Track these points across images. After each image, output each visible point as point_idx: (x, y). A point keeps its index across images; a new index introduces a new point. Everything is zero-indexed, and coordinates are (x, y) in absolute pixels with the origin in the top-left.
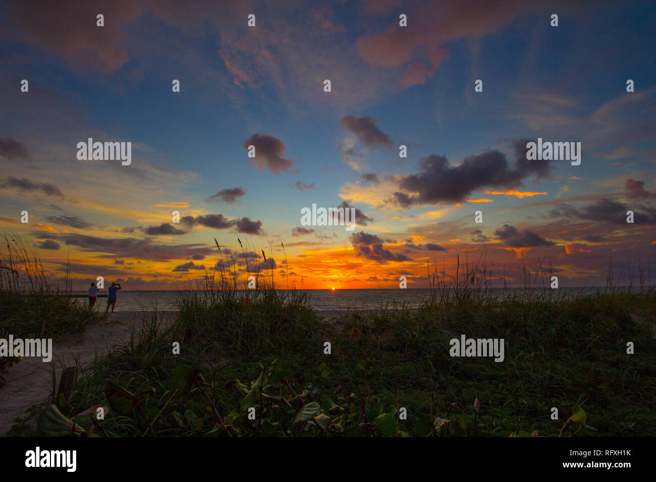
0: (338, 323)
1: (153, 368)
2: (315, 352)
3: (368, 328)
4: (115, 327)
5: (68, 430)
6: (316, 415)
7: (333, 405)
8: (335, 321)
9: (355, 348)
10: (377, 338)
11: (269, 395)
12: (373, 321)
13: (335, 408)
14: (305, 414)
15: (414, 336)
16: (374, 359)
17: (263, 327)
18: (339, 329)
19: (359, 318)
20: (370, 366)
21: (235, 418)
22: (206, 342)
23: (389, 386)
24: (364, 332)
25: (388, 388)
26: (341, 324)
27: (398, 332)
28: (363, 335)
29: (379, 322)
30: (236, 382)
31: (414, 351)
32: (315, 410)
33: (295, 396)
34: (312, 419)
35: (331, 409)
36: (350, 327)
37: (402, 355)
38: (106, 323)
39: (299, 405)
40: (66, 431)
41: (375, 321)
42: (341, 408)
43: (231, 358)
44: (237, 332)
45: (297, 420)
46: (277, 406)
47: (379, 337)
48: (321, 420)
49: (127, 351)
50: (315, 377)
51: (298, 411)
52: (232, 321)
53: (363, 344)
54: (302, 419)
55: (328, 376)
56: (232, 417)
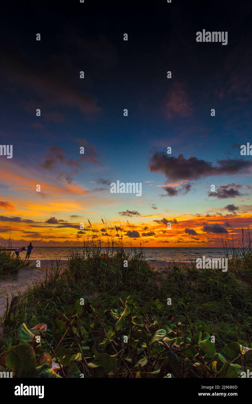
0: (164, 272)
1: (58, 298)
2: (150, 291)
3: (184, 276)
4: (33, 270)
5: (32, 339)
6: (163, 338)
7: (169, 330)
8: (162, 270)
9: (176, 289)
10: (191, 283)
11: (136, 323)
12: (187, 271)
13: (171, 333)
14: (158, 337)
15: (216, 283)
16: (190, 298)
17: (118, 273)
18: (165, 276)
19: (177, 269)
20: (187, 302)
21: (112, 335)
22: (86, 282)
23: (201, 317)
24: (181, 279)
25: (201, 319)
26: (167, 272)
27: (205, 280)
28: (181, 281)
29: (191, 272)
30: (111, 311)
31: (217, 294)
32: (164, 334)
33: (150, 325)
34: (162, 341)
35: (168, 333)
36: (172, 275)
37: (209, 296)
38: (29, 268)
39: (153, 330)
40: (31, 340)
41: (188, 272)
42: (175, 333)
43: (100, 292)
44: (103, 276)
45: (154, 341)
46: (140, 330)
47: (192, 282)
48: (166, 341)
49: (42, 286)
50: (152, 308)
51: (153, 335)
52: (99, 269)
53: (181, 287)
54: (156, 340)
55: (162, 308)
56: (111, 334)
